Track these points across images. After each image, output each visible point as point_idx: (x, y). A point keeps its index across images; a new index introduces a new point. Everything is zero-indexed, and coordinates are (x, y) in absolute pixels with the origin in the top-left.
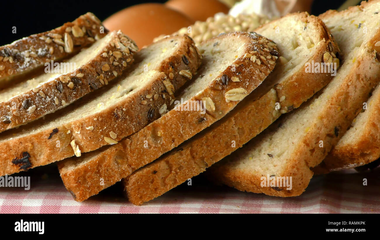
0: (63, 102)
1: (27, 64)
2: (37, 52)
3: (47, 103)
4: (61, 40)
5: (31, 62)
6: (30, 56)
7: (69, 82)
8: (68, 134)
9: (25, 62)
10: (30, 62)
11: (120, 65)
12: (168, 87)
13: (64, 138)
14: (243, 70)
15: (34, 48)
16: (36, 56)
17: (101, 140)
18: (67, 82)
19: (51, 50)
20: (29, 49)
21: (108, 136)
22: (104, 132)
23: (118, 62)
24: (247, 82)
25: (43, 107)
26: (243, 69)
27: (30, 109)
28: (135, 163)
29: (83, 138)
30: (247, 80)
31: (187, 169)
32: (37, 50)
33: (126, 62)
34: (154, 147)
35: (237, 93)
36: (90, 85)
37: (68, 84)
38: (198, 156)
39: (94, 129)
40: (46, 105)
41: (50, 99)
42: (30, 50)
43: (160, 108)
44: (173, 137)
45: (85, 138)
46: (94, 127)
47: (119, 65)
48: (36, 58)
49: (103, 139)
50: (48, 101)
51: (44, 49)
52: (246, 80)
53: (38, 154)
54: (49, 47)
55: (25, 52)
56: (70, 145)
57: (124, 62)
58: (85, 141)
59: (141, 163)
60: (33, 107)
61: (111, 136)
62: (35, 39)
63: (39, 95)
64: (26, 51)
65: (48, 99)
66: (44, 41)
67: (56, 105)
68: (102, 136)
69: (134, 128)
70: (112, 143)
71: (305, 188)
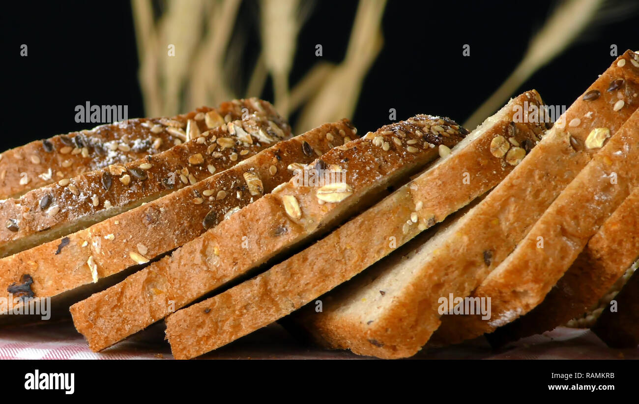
0: (107, 203)
1: (109, 161)
2: (131, 145)
3: (79, 203)
4: (180, 129)
5: (117, 158)
6: (117, 150)
7: (123, 173)
8: (83, 247)
9: (107, 158)
10: (115, 159)
11: (224, 158)
12: (251, 183)
13: (77, 252)
14: (354, 156)
15: (129, 139)
16: (129, 149)
17: (125, 256)
18: (121, 174)
19: (157, 142)
20: (119, 139)
21: (135, 250)
22: (129, 243)
23: (223, 152)
24: (355, 175)
25: (70, 208)
26: (354, 154)
27: (51, 210)
28: (178, 295)
29: (101, 253)
30: (356, 171)
31: (259, 310)
32: (132, 141)
33: (237, 155)
34: (206, 271)
35: (334, 191)
36: (159, 183)
37: (121, 176)
38: (277, 290)
39: (115, 239)
40: (77, 206)
41: (85, 197)
42: (121, 141)
43: (227, 211)
44: (235, 255)
45: (104, 252)
46: (115, 235)
47: (222, 157)
48: (129, 153)
49: (128, 254)
50: (81, 200)
51: (144, 141)
52: (354, 171)
53: (45, 277)
54: (154, 138)
55: (111, 143)
56: (86, 265)
57: (233, 154)
58: (104, 258)
59: (186, 296)
60: (54, 208)
61: (139, 250)
62: (133, 124)
63: (68, 191)
64: (113, 142)
65: (82, 198)
66: (148, 129)
67: (94, 206)
68: (127, 250)
69: (176, 240)
70: (141, 261)
71: (422, 345)
